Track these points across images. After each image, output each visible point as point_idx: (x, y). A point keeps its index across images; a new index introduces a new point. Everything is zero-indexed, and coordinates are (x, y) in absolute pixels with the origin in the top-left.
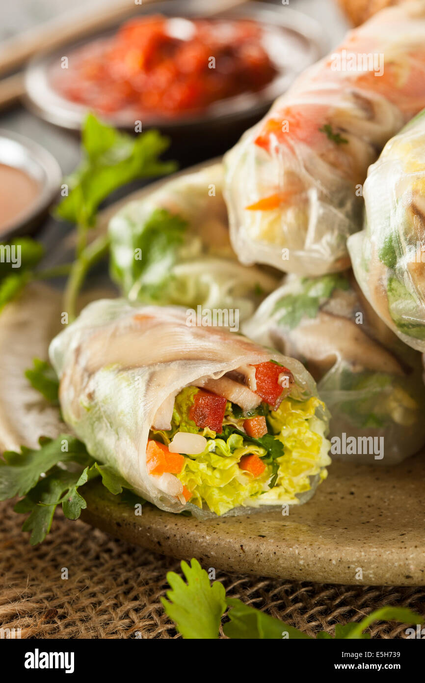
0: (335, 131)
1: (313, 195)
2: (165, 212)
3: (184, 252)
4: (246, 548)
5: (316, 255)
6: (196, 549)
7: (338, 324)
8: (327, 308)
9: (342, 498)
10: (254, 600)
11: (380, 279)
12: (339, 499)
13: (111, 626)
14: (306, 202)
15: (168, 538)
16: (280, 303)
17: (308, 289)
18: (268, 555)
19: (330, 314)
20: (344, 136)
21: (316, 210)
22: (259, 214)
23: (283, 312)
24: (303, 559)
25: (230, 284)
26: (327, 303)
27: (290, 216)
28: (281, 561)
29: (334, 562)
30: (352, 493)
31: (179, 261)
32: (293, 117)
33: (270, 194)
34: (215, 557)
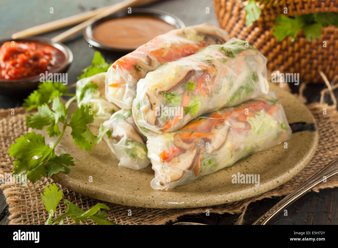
0: (137, 67)
1: (127, 85)
2: (92, 82)
3: (95, 95)
4: (80, 186)
5: (125, 103)
6: (68, 184)
7: (128, 125)
8: (127, 120)
9: (118, 177)
10: (84, 202)
11: (136, 113)
12: (116, 177)
13: (40, 203)
14: (125, 87)
15: (61, 180)
16: (116, 116)
17: (124, 113)
18: (86, 189)
19: (127, 122)
20: (139, 69)
21: (127, 90)
22: (112, 88)
23: (115, 119)
24: (95, 192)
25: (105, 107)
26: (127, 118)
27: (120, 90)
28: (89, 192)
29: (103, 194)
30: (121, 176)
31: (93, 98)
32: (126, 61)
33: (115, 82)
34: (72, 188)
